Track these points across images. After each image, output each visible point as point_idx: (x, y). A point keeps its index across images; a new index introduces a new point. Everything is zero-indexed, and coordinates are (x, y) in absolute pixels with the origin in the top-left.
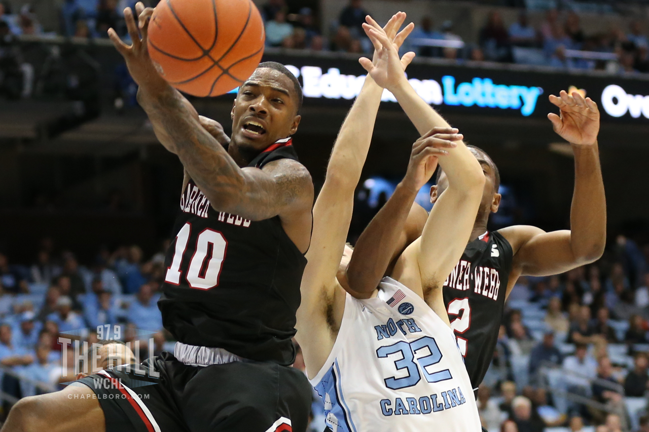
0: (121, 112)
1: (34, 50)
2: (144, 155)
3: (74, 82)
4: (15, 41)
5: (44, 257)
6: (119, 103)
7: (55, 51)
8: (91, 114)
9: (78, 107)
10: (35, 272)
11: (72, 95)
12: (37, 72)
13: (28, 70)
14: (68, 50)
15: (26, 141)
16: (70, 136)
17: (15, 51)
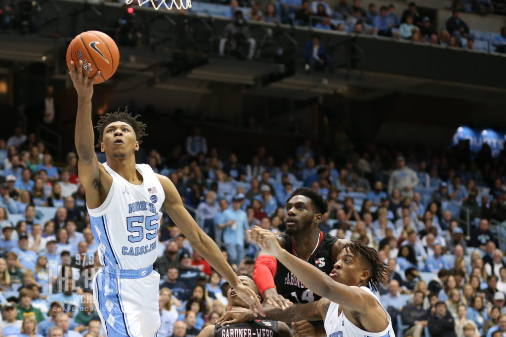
0: (308, 72)
1: (257, 30)
2: (321, 101)
3: (280, 52)
4: (245, 24)
5: (256, 160)
6: (307, 67)
7: (270, 32)
8: (290, 73)
9: (282, 67)
10: (249, 169)
11: (278, 60)
12: (258, 44)
13: (252, 42)
14: (278, 31)
15: (248, 86)
16: (275, 85)
17: (245, 30)
